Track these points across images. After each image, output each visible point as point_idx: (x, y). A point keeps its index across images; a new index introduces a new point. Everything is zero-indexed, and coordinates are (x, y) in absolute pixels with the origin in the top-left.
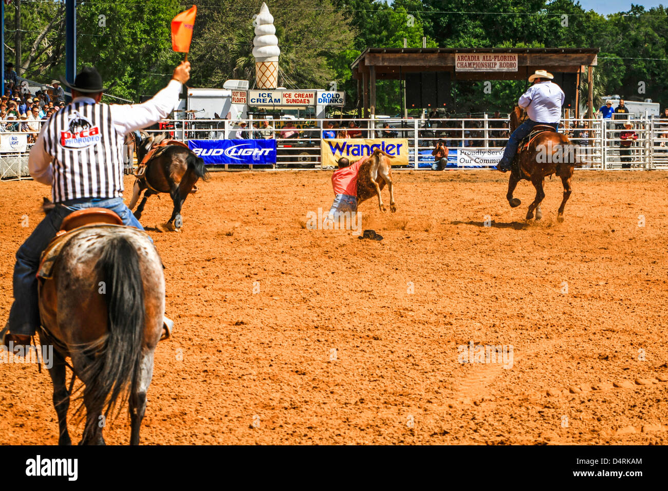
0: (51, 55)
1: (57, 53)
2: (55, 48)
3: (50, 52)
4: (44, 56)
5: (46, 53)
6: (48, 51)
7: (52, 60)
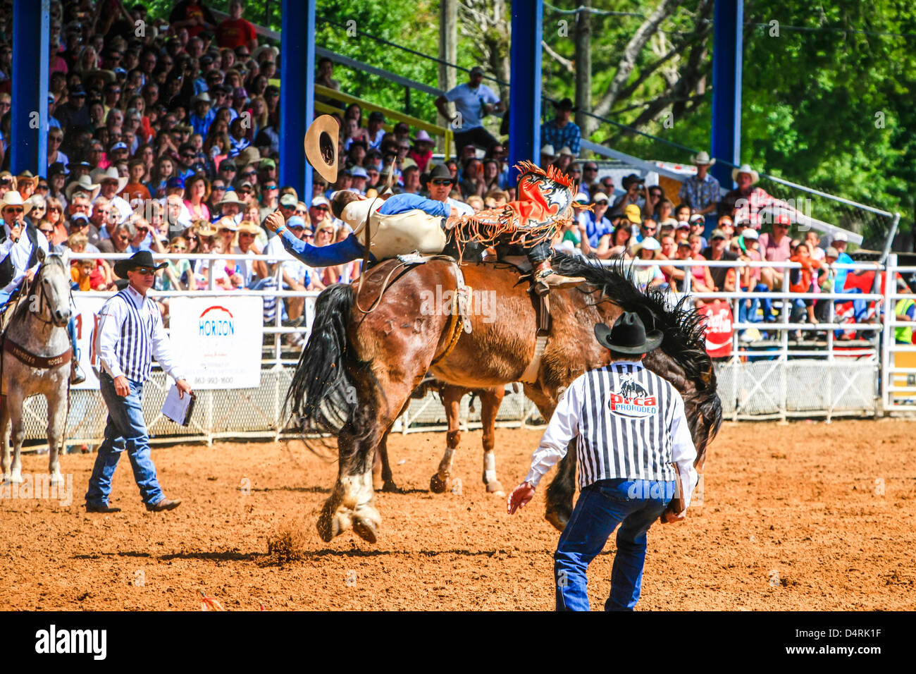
0: (674, 79)
1: (689, 75)
2: (685, 62)
3: (672, 71)
4: (654, 84)
5: (661, 75)
6: (665, 69)
7: (678, 97)
